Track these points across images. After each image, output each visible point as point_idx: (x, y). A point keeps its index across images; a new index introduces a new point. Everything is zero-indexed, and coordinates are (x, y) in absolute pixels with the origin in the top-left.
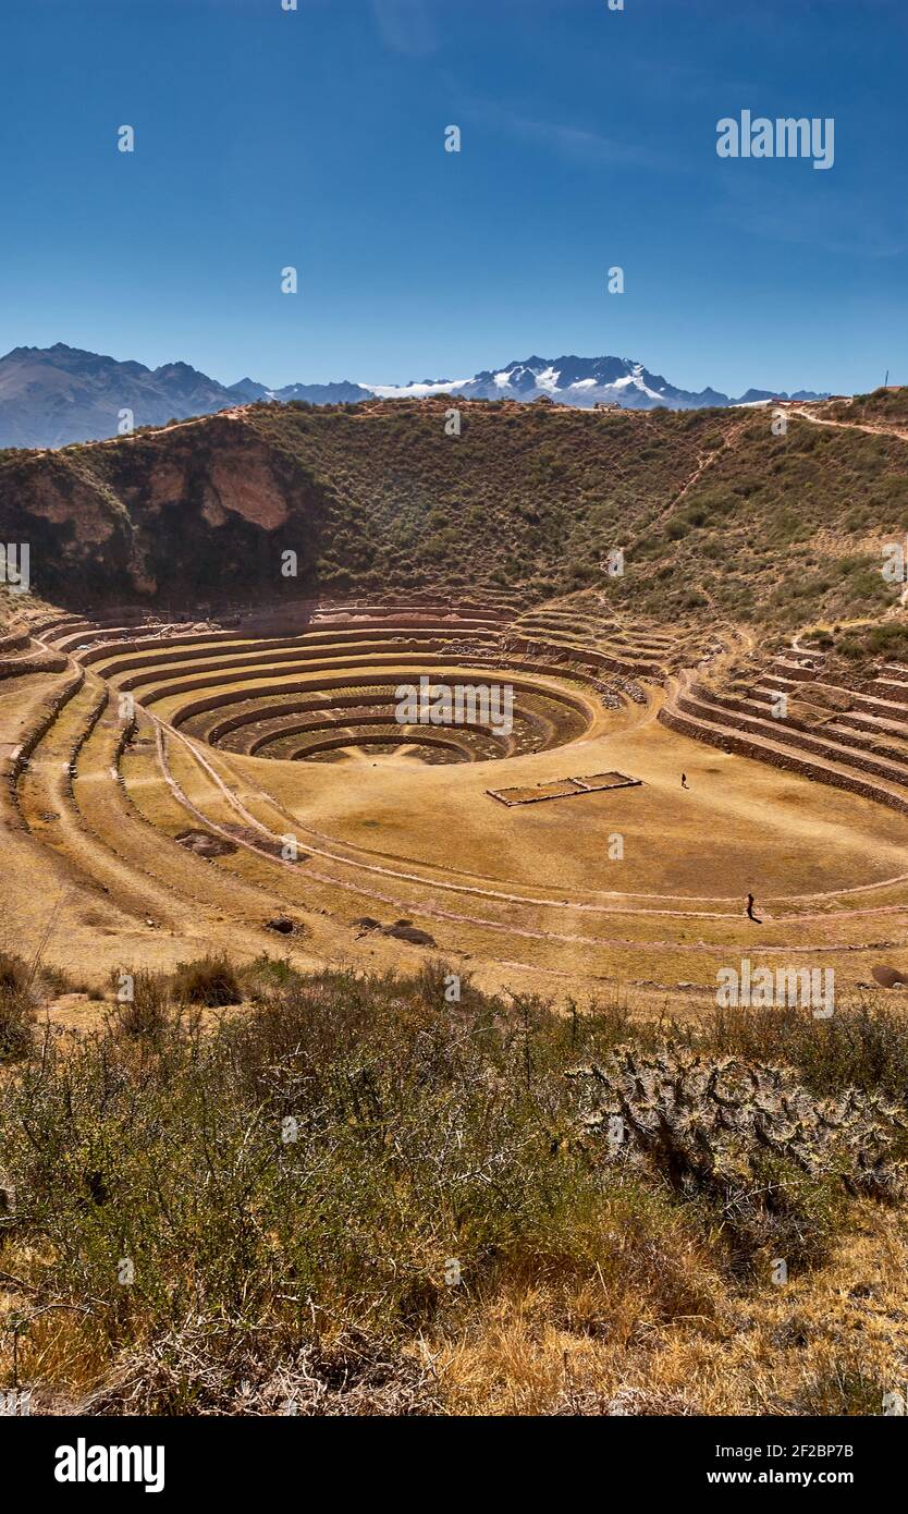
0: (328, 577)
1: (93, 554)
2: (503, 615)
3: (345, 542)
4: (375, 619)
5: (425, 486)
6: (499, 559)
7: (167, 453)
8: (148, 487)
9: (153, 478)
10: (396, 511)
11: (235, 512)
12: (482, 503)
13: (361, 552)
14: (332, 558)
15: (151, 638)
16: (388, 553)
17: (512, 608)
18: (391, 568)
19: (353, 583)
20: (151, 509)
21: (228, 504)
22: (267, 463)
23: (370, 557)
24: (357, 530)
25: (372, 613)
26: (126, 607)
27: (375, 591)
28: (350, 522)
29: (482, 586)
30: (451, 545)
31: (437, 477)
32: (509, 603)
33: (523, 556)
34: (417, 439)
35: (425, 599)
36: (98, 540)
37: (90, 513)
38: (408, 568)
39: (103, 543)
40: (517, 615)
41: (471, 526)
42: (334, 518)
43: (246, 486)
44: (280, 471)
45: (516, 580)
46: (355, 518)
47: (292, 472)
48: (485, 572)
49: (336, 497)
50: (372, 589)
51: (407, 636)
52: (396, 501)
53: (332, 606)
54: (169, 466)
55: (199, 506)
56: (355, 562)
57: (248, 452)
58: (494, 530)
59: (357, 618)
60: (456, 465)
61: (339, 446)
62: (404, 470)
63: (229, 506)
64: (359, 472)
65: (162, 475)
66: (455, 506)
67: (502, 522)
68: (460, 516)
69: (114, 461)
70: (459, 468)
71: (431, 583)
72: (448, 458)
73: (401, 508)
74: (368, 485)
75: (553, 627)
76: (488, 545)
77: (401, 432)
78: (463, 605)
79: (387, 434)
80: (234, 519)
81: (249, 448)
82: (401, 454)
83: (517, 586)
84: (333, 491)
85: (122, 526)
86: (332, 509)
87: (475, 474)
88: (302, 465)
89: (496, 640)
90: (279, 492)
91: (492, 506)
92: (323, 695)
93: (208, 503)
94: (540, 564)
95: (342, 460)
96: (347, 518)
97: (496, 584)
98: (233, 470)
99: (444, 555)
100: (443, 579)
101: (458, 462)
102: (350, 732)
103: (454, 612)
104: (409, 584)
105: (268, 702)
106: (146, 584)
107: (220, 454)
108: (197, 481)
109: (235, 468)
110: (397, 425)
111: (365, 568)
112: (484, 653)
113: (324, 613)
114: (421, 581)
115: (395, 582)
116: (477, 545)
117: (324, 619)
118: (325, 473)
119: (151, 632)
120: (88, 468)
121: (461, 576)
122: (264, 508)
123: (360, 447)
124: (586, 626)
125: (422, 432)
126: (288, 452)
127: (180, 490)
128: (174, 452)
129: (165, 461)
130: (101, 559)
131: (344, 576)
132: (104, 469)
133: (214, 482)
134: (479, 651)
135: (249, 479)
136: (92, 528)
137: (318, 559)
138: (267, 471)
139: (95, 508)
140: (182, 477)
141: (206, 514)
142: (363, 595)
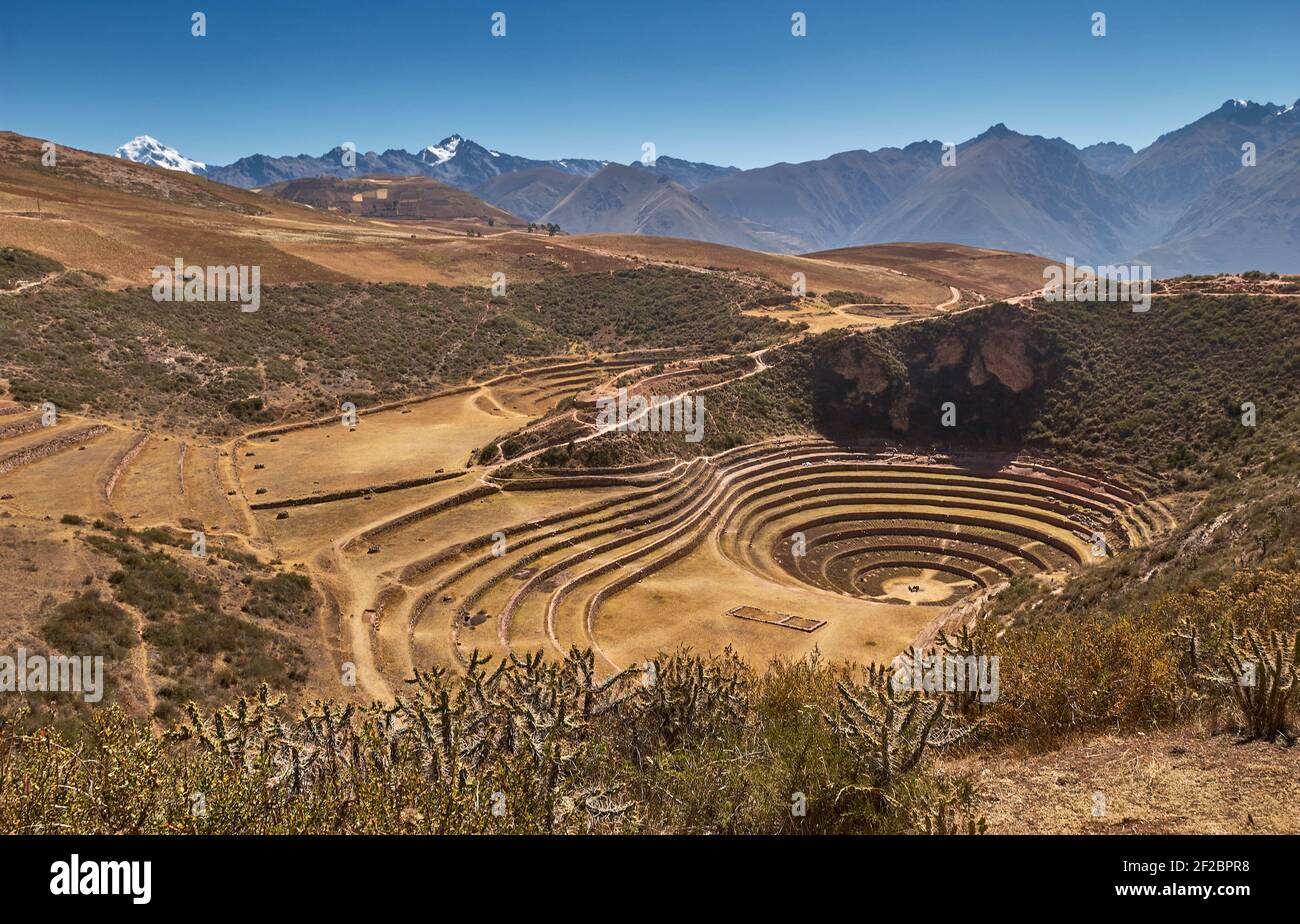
0: (1036, 436)
1: (866, 401)
2: (1136, 498)
3: (1061, 410)
4: (1048, 478)
5: (1159, 366)
6: (1173, 445)
7: (954, 330)
8: (933, 354)
9: (939, 348)
10: (1121, 388)
11: (995, 376)
12: (1199, 389)
13: (1068, 420)
14: (1047, 423)
15: (880, 463)
16: (1090, 424)
17: (1144, 493)
18: (1085, 438)
19: (1050, 445)
20: (931, 370)
21: (990, 369)
22: (1025, 341)
23: (1073, 427)
24: (1076, 400)
25: (1049, 473)
26: (876, 439)
27: (1062, 455)
28: (1076, 393)
29: (1138, 468)
30: (1142, 426)
31: (1177, 359)
32: (1146, 489)
33: (1196, 447)
34: (1186, 319)
35: (1089, 471)
36: (873, 392)
37: (872, 373)
38: (1096, 440)
39: (877, 394)
40: (1143, 500)
41: (1173, 411)
42: (1063, 388)
43: (1004, 357)
44: (1037, 346)
45: (1170, 468)
46: (1081, 389)
47: (1048, 347)
48: (1152, 455)
49: (1075, 370)
50: (1060, 453)
51: (1057, 496)
52: (1127, 379)
53: (1027, 460)
54: (953, 339)
55: (968, 369)
56: (1060, 428)
57: (1012, 331)
58: (1190, 417)
59: (1038, 475)
60: (1203, 349)
61: (1113, 323)
62: (1152, 350)
63: (991, 370)
64: (1114, 349)
65: (945, 345)
66: (1174, 389)
67: (1203, 410)
68: (1170, 399)
69: (915, 334)
70: (1204, 353)
71: (1103, 457)
72: (1202, 341)
73: (1126, 385)
74: (1115, 361)
75: (1145, 519)
76: (1175, 431)
77: (1174, 312)
78: (1114, 482)
79: (1161, 314)
80: (993, 382)
81: (1013, 328)
82: (1160, 334)
83: (1162, 474)
84: (1078, 365)
85: (895, 383)
86: (1066, 381)
87: (1216, 359)
88: (1060, 340)
89: (1113, 517)
90: (1028, 364)
91: (1206, 394)
92: (957, 528)
93: (973, 368)
94: (1204, 458)
95: (1106, 337)
96: (1074, 390)
97: (1150, 468)
98: (999, 343)
99: (1128, 433)
100: (1113, 456)
101: (1207, 345)
102: (944, 559)
103: (1103, 485)
104: (1088, 454)
105: (913, 524)
106: (900, 423)
107: (993, 331)
108: (971, 351)
109: (1000, 343)
110: (1174, 306)
111: (1064, 433)
112: (1094, 526)
113: (1016, 465)
114: (1097, 453)
115: (1078, 451)
116: (1163, 429)
117: (1014, 470)
118: (1081, 348)
119: (883, 458)
120: (891, 341)
121: (1128, 456)
122: (1014, 374)
123: (1131, 326)
124: (1159, 525)
125: (1194, 314)
126: (1051, 330)
127: (958, 357)
128: (963, 328)
129: (951, 335)
130: (870, 405)
131: (1048, 438)
132: (903, 340)
133: (983, 353)
134: (1093, 523)
135: (1007, 352)
136: (871, 383)
137: (1035, 420)
138: (1022, 347)
139: (877, 370)
140: (962, 347)
141: (971, 375)
142: (1051, 456)
